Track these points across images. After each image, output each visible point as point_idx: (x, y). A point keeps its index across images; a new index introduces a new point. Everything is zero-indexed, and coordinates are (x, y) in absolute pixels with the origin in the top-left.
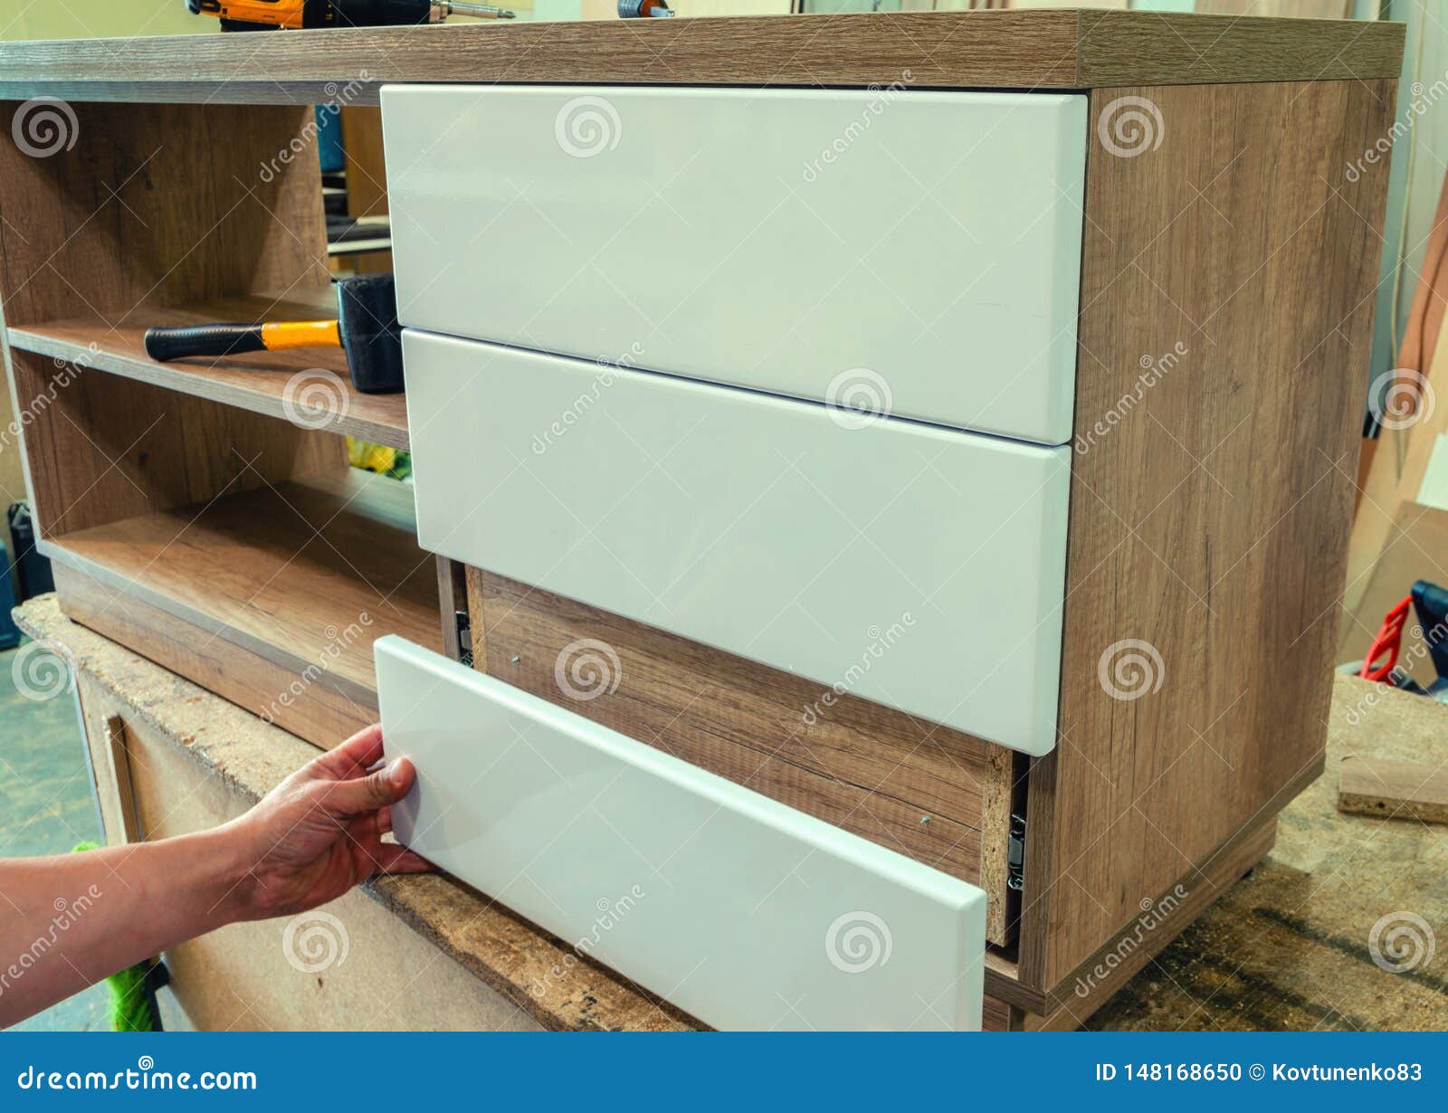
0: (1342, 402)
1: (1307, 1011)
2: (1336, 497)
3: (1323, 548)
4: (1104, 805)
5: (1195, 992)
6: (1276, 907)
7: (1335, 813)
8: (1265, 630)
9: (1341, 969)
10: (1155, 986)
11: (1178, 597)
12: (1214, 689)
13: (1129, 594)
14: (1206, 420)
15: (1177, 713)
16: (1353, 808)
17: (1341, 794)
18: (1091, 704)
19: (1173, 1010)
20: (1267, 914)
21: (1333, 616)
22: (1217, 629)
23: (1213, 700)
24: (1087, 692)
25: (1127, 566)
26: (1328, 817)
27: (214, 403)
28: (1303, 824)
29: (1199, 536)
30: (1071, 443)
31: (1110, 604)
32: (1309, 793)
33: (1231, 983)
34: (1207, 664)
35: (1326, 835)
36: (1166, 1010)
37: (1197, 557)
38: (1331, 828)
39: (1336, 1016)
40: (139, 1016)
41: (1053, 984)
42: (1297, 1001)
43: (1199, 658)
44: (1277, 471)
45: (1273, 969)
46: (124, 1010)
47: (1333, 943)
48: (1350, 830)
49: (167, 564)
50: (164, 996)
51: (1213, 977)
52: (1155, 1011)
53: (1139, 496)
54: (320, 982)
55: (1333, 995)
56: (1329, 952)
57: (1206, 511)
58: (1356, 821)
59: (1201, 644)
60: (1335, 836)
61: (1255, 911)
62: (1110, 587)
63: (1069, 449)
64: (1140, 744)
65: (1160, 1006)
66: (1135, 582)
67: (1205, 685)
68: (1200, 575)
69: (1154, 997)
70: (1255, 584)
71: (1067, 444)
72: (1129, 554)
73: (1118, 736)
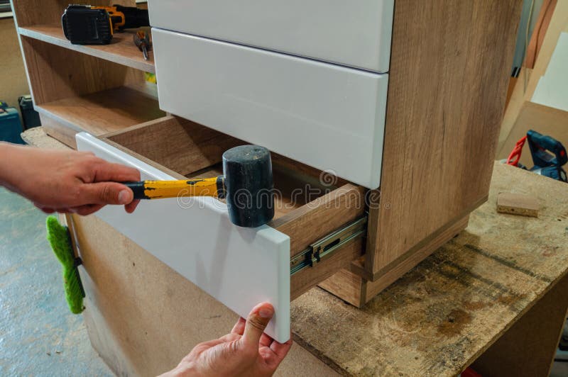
0: (502, 61)
1: (481, 280)
2: (498, 99)
3: (492, 116)
4: (399, 208)
5: (441, 273)
6: (472, 244)
7: (496, 213)
8: (466, 147)
9: (495, 266)
10: (428, 271)
11: (431, 133)
12: (444, 167)
13: (411, 131)
14: (445, 66)
15: (429, 176)
16: (502, 211)
17: (498, 206)
18: (394, 171)
19: (434, 279)
20: (468, 246)
21: (494, 144)
22: (447, 146)
23: (444, 171)
24: (393, 166)
25: (410, 121)
26: (492, 213)
27: (95, 57)
28: (484, 216)
29: (440, 110)
30: (389, 73)
31: (403, 134)
32: (486, 205)
33: (455, 271)
34: (442, 158)
35: (491, 219)
36: (431, 279)
37: (439, 117)
38: (493, 217)
39: (491, 283)
40: (72, 275)
41: (377, 271)
42: (478, 277)
43: (439, 156)
44: (474, 87)
45: (470, 266)
46: (67, 273)
47: (492, 257)
48: (501, 218)
49: (79, 114)
50: (81, 268)
51: (448, 268)
52: (427, 279)
53: (416, 94)
54: (134, 264)
55: (491, 275)
56: (490, 261)
57: (444, 101)
58: (502, 215)
59: (439, 151)
60: (495, 220)
61: (465, 246)
62: (404, 127)
63: (387, 75)
64: (414, 187)
65: (429, 277)
66: (414, 127)
67: (441, 167)
68: (440, 125)
69: (427, 275)
70: (463, 129)
71: (387, 73)
72: (411, 116)
73: (405, 183)
